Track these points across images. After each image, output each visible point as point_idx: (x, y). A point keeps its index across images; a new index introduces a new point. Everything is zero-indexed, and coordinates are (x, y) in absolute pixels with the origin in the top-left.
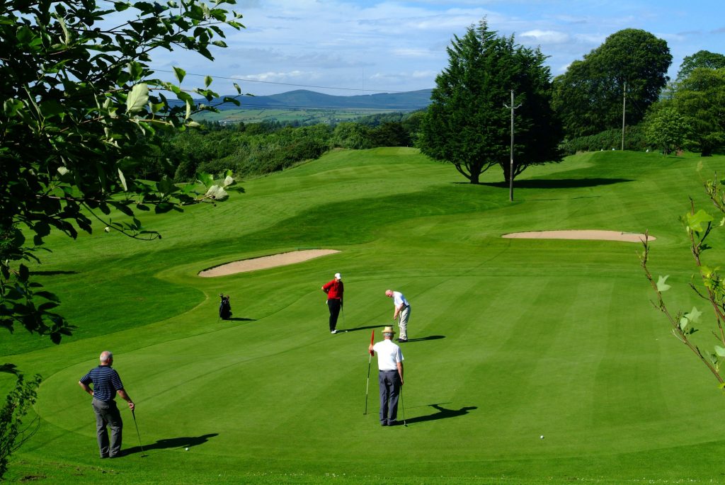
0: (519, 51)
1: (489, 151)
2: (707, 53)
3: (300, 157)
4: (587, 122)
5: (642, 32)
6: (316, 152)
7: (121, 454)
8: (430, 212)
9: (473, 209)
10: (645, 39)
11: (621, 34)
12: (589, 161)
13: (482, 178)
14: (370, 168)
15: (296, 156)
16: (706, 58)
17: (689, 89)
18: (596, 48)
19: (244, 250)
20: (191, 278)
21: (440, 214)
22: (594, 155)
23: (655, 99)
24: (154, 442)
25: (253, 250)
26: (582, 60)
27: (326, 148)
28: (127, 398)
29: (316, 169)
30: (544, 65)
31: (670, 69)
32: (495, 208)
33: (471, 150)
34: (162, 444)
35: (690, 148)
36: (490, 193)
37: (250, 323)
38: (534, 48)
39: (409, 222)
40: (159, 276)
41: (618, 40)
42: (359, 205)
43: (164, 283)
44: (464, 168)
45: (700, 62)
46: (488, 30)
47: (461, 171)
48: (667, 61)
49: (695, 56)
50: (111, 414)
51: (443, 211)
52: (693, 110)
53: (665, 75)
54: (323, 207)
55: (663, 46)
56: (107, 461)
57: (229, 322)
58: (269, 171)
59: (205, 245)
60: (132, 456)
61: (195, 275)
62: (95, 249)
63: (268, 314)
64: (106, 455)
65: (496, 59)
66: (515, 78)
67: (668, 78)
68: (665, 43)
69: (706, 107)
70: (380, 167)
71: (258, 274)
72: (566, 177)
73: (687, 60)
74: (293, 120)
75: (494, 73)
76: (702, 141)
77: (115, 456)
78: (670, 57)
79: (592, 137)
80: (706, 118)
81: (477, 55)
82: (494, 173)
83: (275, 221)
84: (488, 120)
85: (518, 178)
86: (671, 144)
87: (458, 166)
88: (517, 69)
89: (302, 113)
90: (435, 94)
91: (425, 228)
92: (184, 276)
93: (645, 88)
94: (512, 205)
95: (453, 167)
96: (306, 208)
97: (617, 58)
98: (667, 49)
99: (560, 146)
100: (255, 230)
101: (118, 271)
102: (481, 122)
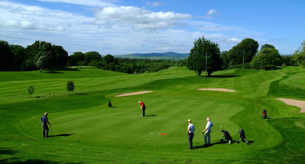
0: (212, 43)
1: (202, 68)
2: (267, 44)
3: (163, 68)
4: (237, 61)
5: (251, 39)
6: (167, 67)
7: (47, 137)
8: (183, 82)
9: (195, 82)
10: (252, 40)
11: (246, 39)
12: (234, 71)
13: (202, 74)
14: (179, 71)
15: (162, 68)
16: (267, 46)
17: (262, 54)
18: (239, 43)
19: (130, 90)
20: (113, 97)
21: (186, 83)
22: (236, 70)
23: (254, 56)
24: (59, 135)
25: (132, 91)
26: (236, 46)
27: (170, 66)
28: (49, 124)
29: (165, 71)
30: (218, 47)
31: (258, 48)
32: (201, 82)
33: (198, 68)
34: (60, 135)
35: (263, 68)
36: (202, 78)
37: (116, 108)
38: (216, 43)
39: (176, 85)
40: (105, 96)
41: (244, 41)
42: (166, 80)
43: (105, 98)
44: (197, 72)
45: (266, 47)
46: (204, 38)
47: (196, 73)
48: (257, 47)
49: (264, 45)
50: (46, 127)
51: (187, 83)
52: (263, 58)
53: (257, 50)
54: (157, 81)
55: (256, 43)
56: (44, 138)
57: (110, 108)
58: (155, 71)
59: (122, 89)
60: (50, 138)
61: (114, 96)
62: (96, 89)
63: (122, 106)
64: (44, 137)
65: (206, 45)
66: (210, 50)
67: (258, 51)
68: (257, 42)
69: (266, 58)
70: (181, 71)
71: (128, 96)
72: (225, 75)
73: (263, 46)
74: (168, 59)
75: (205, 48)
76: (265, 67)
77: (46, 137)
78: (258, 45)
79: (238, 65)
80: (266, 61)
81: (201, 44)
82: (204, 73)
83: (143, 84)
84: (203, 60)
85: (211, 75)
86: (257, 67)
87: (195, 71)
88: (211, 48)
89: (171, 57)
90: (190, 54)
91: (179, 86)
92: (111, 96)
93: (252, 53)
94: (206, 81)
95: (194, 71)
96: (153, 81)
97: (245, 45)
98: (258, 43)
99: (222, 67)
100: (138, 85)
101: (97, 94)
102: (201, 60)
